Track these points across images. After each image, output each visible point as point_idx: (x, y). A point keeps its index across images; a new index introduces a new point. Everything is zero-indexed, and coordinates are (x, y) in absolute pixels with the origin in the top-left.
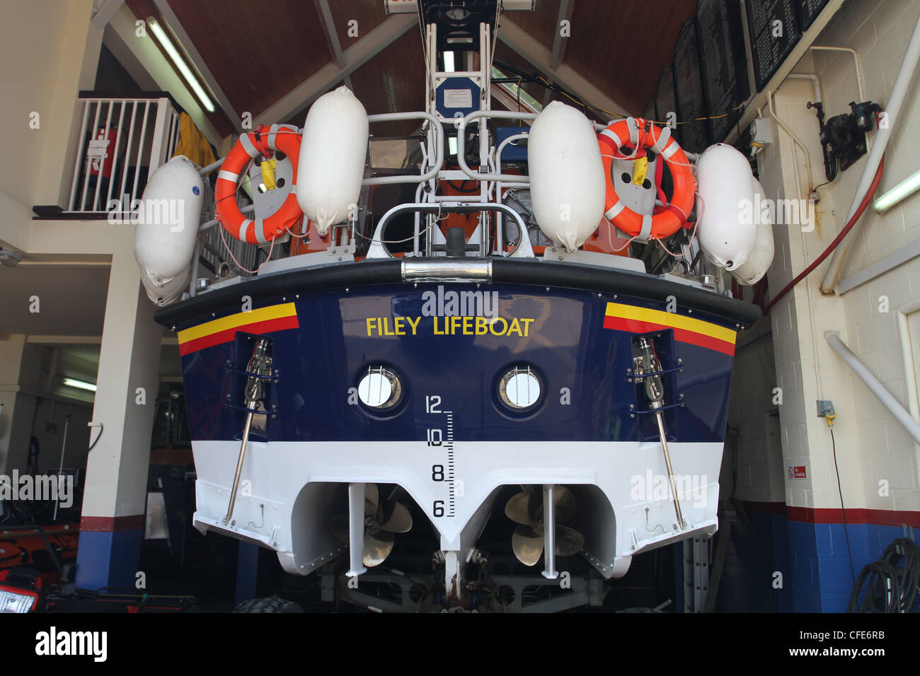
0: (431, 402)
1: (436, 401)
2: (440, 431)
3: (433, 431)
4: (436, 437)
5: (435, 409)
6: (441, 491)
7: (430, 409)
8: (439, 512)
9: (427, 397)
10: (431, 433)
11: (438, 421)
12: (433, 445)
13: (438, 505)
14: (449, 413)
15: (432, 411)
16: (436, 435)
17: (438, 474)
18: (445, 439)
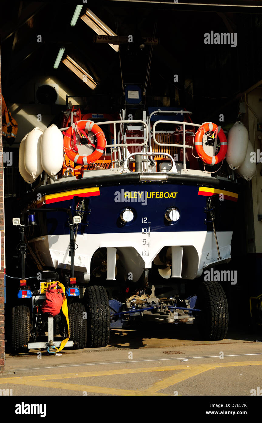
0: (144, 220)
1: (146, 219)
2: (146, 229)
3: (144, 229)
4: (145, 231)
5: (145, 222)
6: (145, 248)
7: (144, 222)
8: (144, 254)
9: (143, 218)
10: (143, 230)
11: (146, 226)
12: (144, 233)
13: (144, 252)
14: (150, 223)
15: (144, 223)
16: (145, 230)
17: (144, 242)
18: (148, 231)
